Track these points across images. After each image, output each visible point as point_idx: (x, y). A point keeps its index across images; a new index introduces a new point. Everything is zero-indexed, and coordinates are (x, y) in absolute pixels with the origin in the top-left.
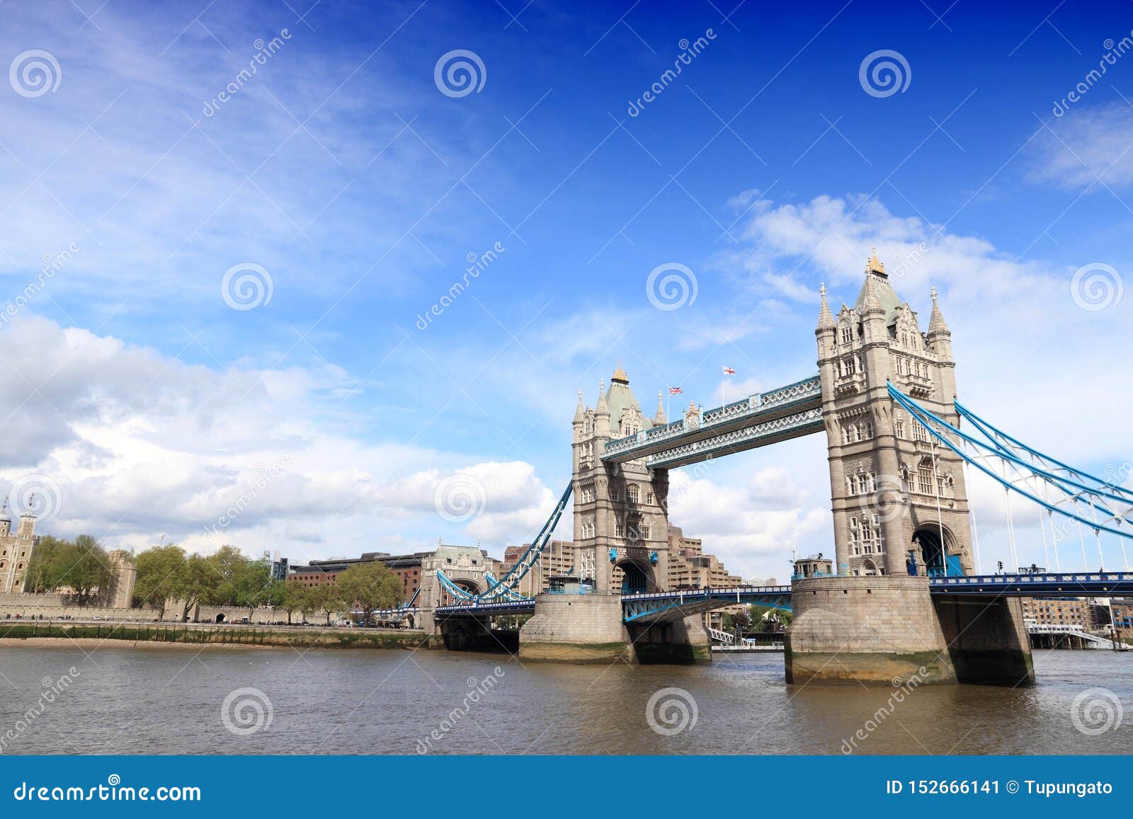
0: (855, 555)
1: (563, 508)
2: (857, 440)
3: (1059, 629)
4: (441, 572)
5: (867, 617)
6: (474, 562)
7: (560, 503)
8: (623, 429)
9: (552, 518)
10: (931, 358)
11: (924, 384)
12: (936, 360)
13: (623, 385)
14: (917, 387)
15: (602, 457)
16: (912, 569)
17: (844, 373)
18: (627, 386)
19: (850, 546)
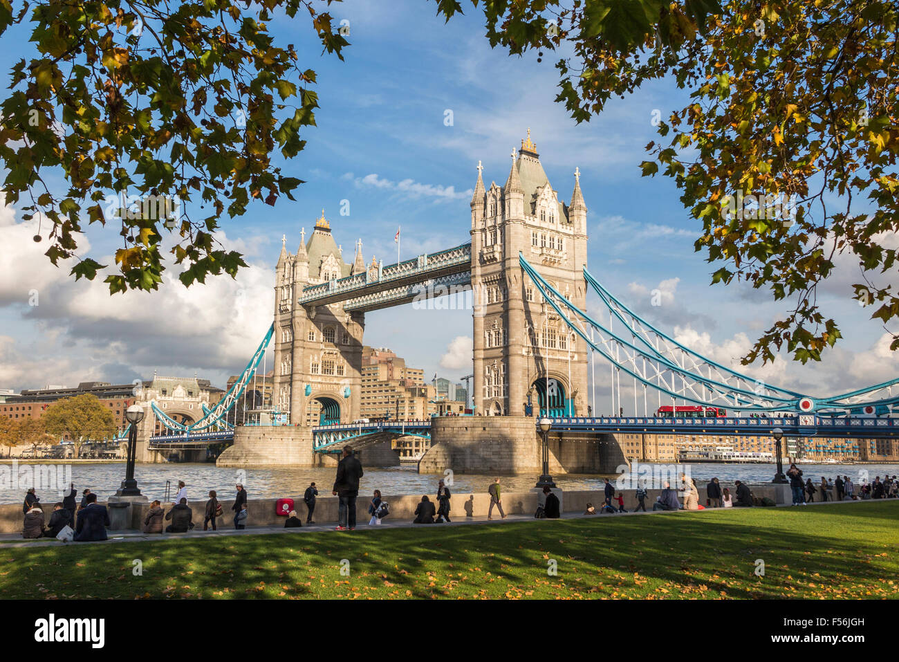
0: (487, 398)
1: (266, 346)
2: (495, 301)
3: (750, 457)
4: (156, 404)
5: (481, 449)
6: (190, 393)
7: (263, 341)
8: (322, 275)
9: (256, 355)
10: (568, 231)
11: (556, 255)
12: (572, 233)
13: (325, 233)
14: (549, 257)
15: (300, 300)
16: (528, 411)
17: (489, 244)
18: (329, 234)
19: (484, 390)
